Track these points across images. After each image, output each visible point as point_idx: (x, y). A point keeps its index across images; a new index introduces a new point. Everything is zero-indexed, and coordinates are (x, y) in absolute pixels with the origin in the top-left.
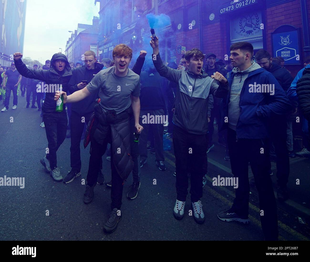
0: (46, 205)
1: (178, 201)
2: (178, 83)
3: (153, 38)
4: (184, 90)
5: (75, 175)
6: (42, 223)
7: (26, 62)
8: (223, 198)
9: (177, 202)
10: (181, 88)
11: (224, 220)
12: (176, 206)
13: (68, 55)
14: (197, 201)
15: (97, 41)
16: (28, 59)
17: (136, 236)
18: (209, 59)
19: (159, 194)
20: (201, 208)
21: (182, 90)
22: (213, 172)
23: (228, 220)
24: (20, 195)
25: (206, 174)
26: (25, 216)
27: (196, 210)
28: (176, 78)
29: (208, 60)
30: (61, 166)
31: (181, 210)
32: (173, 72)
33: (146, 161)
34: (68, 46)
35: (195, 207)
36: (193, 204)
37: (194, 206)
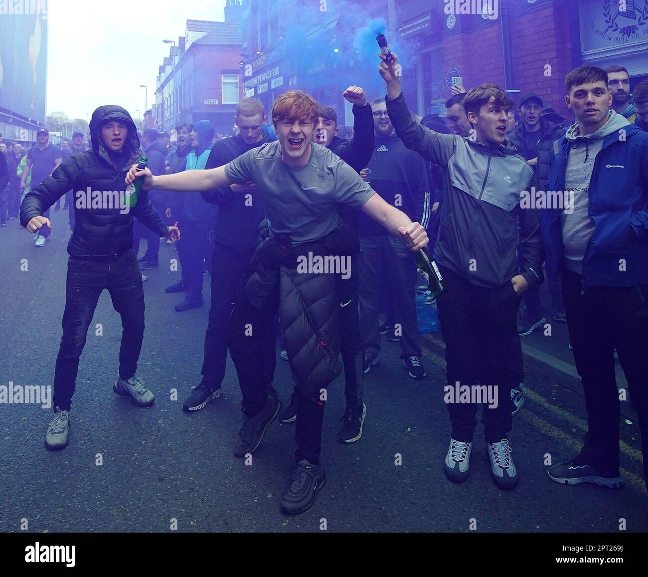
0: (148, 459)
1: (454, 441)
2: (446, 167)
3: (386, 57)
4: (462, 184)
5: (210, 394)
6: (145, 496)
7: (55, 123)
8: (564, 435)
9: (452, 444)
10: (455, 177)
11: (562, 480)
12: (451, 454)
13: (163, 102)
14: (498, 441)
15: (239, 64)
16: (59, 116)
17: (360, 518)
18: (525, 108)
19: (409, 429)
20: (507, 455)
21: (457, 184)
22: (540, 380)
23: (572, 481)
24: (87, 441)
25: (523, 382)
26: (105, 483)
27: (497, 459)
28: (442, 155)
29: (523, 109)
30: (174, 376)
31: (462, 461)
32: (436, 139)
33: (377, 358)
34: (163, 79)
35: (495, 453)
36: (490, 447)
37: (493, 452)
